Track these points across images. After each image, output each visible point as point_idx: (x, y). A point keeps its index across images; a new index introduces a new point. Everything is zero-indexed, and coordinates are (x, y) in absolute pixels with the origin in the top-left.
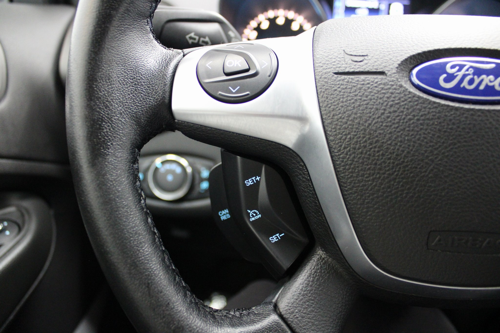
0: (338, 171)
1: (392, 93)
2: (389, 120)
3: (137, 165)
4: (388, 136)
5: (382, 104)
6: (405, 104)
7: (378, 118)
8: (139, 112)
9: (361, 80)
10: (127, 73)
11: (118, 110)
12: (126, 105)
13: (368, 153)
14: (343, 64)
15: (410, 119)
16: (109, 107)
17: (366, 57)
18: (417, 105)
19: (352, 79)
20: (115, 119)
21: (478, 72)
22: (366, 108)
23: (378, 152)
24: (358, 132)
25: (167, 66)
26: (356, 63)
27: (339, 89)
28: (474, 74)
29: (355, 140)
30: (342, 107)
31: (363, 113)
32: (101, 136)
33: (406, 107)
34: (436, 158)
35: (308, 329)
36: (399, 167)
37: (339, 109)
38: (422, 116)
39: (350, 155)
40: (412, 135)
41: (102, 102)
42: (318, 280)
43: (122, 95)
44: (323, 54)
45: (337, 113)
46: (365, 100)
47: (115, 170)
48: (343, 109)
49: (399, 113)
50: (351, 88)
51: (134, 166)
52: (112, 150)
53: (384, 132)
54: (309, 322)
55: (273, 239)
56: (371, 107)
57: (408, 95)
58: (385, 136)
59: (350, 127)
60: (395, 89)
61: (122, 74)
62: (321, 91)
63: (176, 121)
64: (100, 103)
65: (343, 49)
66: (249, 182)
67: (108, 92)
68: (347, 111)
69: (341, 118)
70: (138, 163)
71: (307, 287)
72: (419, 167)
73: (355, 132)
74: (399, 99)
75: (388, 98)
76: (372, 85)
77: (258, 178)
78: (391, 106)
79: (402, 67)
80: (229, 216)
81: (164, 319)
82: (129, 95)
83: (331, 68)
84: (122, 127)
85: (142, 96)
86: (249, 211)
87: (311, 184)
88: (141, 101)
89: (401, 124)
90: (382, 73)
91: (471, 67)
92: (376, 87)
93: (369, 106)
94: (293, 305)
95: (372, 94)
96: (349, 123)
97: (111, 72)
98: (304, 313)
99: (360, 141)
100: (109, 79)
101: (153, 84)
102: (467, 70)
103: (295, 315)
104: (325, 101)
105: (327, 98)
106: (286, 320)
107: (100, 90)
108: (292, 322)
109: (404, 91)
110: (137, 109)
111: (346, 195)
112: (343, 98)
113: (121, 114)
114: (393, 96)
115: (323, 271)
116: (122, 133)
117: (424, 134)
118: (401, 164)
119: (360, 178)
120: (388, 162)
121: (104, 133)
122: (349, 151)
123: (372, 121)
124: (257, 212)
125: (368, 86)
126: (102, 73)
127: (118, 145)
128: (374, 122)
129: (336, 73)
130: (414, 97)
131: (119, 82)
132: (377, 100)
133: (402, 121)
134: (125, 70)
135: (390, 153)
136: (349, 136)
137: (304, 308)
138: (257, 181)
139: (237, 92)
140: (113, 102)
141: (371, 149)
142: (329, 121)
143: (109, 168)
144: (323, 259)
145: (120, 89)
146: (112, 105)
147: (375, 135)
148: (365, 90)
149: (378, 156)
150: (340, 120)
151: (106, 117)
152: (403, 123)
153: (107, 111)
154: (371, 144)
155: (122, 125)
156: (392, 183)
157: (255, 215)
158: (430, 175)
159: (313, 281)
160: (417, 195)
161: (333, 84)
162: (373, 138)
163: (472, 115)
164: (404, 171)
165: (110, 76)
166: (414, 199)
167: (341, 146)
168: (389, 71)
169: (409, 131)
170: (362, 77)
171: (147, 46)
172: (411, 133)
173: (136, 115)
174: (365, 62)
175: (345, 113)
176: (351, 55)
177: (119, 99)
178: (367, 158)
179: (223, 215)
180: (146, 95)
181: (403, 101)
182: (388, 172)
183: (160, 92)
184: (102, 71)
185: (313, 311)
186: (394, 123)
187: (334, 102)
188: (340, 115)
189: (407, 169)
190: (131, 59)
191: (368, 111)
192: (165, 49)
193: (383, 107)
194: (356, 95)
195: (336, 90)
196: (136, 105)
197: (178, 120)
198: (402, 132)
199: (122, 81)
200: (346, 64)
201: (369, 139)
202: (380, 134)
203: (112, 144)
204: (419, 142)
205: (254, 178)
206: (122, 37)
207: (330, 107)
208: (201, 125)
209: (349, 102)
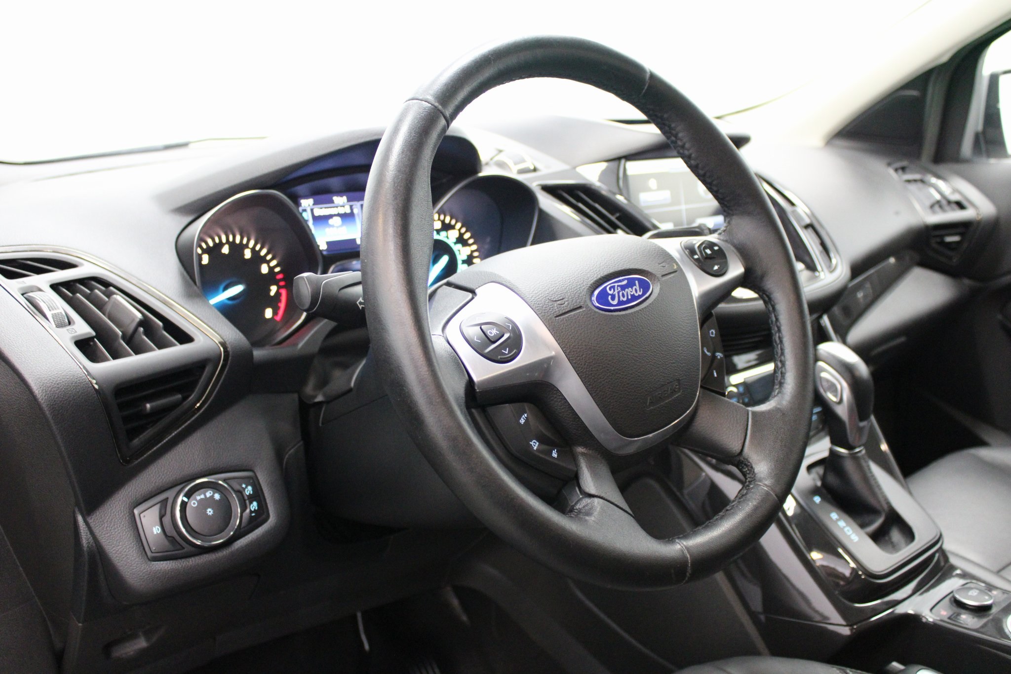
1: (593, 319)
9: (572, 316)
14: (556, 309)
17: (564, 299)
18: (606, 321)
19: (567, 317)
22: (585, 333)
26: (562, 306)
27: (564, 327)
31: (585, 337)
44: (539, 306)
46: (581, 329)
50: (570, 323)
55: (554, 455)
56: (587, 331)
57: (597, 316)
62: (554, 332)
78: (597, 327)
83: (551, 313)
86: (531, 443)
90: (580, 307)
91: (618, 286)
92: (583, 317)
95: (583, 323)
102: (617, 289)
105: (560, 335)
109: (594, 314)
112: (569, 332)
124: (535, 441)
125: (579, 318)
129: (556, 316)
130: (601, 316)
132: (588, 326)
138: (526, 417)
139: (509, 353)
148: (578, 322)
157: (535, 444)
161: (559, 325)
168: (584, 305)
174: (566, 303)
175: (575, 342)
176: (556, 301)
187: (565, 337)
191: (587, 335)
193: (593, 330)
194: (575, 328)
195: (562, 329)
205: (523, 416)
209: (573, 333)
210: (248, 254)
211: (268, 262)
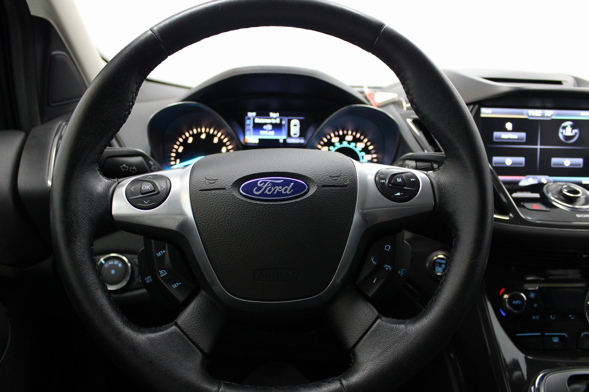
0: (204, 242)
1: (228, 199)
2: (227, 213)
3: (93, 247)
4: (227, 222)
5: (223, 205)
6: (235, 204)
7: (221, 213)
8: (93, 217)
9: (213, 193)
10: (86, 196)
11: (81, 216)
12: (86, 213)
13: (217, 231)
14: (204, 185)
15: (237, 212)
16: (76, 215)
17: (216, 181)
18: (241, 204)
19: (208, 193)
20: (80, 221)
21: (274, 185)
22: (215, 208)
23: (222, 230)
24: (211, 221)
25: (108, 190)
26: (211, 184)
27: (202, 199)
28: (272, 186)
29: (211, 225)
30: (203, 208)
31: (214, 210)
32: (72, 231)
33: (235, 206)
34: (252, 231)
35: (194, 332)
36: (233, 237)
37: (202, 209)
38: (243, 210)
39: (208, 233)
40: (239, 220)
41: (72, 212)
42: (200, 306)
43: (84, 208)
44: (194, 180)
45: (201, 212)
46: (214, 204)
47: (81, 249)
48: (204, 209)
49: (232, 209)
50: (208, 198)
51: (91, 247)
52: (79, 238)
53: (225, 219)
54: (194, 329)
55: (174, 286)
56: (218, 207)
57: (236, 199)
58: (225, 222)
59: (207, 218)
60: (230, 197)
61: (83, 196)
62: (193, 200)
63: (115, 221)
64: (71, 213)
65: (205, 176)
66: (159, 254)
67: (76, 207)
68: (206, 210)
69: (203, 214)
70: (93, 246)
71: (193, 310)
72: (243, 236)
73: (210, 221)
74: (232, 202)
75: (226, 202)
76: (219, 195)
77: (164, 252)
78: (228, 206)
79: (234, 185)
80: (151, 280)
81: (111, 328)
82: (87, 207)
83: (198, 187)
84: (84, 226)
85: (94, 208)
86: (160, 271)
87: (192, 252)
88: (94, 211)
89: (233, 215)
90: (224, 189)
91: (271, 182)
92: (220, 196)
93: (217, 207)
94: (185, 320)
95: (218, 200)
96: (207, 216)
97: (77, 195)
98: (191, 324)
99: (213, 225)
100: (76, 200)
101: (101, 201)
102: (268, 184)
103: (186, 325)
104: (195, 205)
105: (196, 204)
106: (181, 328)
107: (71, 206)
108: (184, 328)
109: (234, 198)
110: (92, 216)
111: (208, 255)
112: (204, 203)
113: (83, 218)
114: (229, 200)
115: (203, 302)
116: (84, 229)
117: (245, 219)
118: (235, 235)
119: (215, 245)
120: (228, 235)
121: (74, 229)
122: (208, 231)
123: (219, 214)
124: (165, 271)
125: (216, 196)
126: (72, 196)
127: (82, 235)
128: (219, 215)
129: (200, 190)
130: (239, 200)
131: (81, 201)
132: (221, 203)
133: (233, 213)
134: (84, 194)
135: (229, 231)
136: (207, 223)
137: (191, 321)
138: (163, 253)
139: (147, 204)
140: (78, 212)
141: (219, 229)
142: (197, 216)
143: (77, 248)
144: (204, 295)
145: (82, 205)
146: (78, 214)
147: (220, 222)
148: (215, 198)
149: (223, 232)
150: (203, 215)
151: (75, 220)
152: (234, 214)
153: (75, 217)
154: (218, 226)
155: (84, 225)
156: (231, 246)
157: (163, 273)
158: (249, 240)
159: (197, 307)
160: (244, 251)
161: (199, 196)
162: (219, 223)
163: (269, 207)
164: (236, 239)
165: (76, 198)
166: (243, 253)
167: (203, 229)
168: (227, 187)
169: (237, 218)
170: (214, 191)
171: (96, 179)
172: (238, 219)
173: (92, 219)
174: (216, 183)
175: (204, 211)
176: (209, 180)
177: (82, 210)
178: (217, 234)
179: (148, 280)
180: (97, 207)
181: (234, 203)
182: (228, 240)
183: (105, 205)
184: (72, 195)
185: (197, 323)
186: (229, 215)
187: (199, 206)
188: (203, 213)
189: (237, 238)
190: (87, 187)
191: (217, 209)
192: (107, 180)
193: (224, 207)
194: (210, 202)
195: (200, 199)
196: (91, 213)
197: (116, 221)
198: (233, 219)
199: (83, 200)
200: (206, 185)
201: (217, 224)
202: (223, 221)
203: (79, 235)
204: (242, 223)
205: (161, 252)
206: (82, 176)
207: (197, 209)
208: (129, 223)
209: (207, 205)
210: (216, 140)
211: (227, 146)
